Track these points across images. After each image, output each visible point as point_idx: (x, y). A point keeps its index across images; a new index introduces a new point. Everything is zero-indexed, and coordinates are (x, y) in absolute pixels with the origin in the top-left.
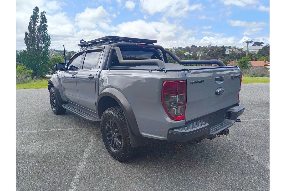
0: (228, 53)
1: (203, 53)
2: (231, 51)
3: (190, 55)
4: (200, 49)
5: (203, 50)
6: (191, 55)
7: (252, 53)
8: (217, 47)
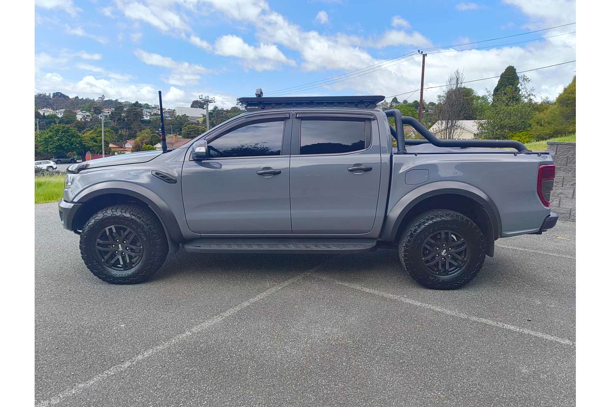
0: (148, 118)
1: (92, 115)
2: (152, 113)
3: (58, 115)
4: (78, 103)
5: (90, 107)
6: (60, 116)
7: (194, 121)
8: (120, 103)
